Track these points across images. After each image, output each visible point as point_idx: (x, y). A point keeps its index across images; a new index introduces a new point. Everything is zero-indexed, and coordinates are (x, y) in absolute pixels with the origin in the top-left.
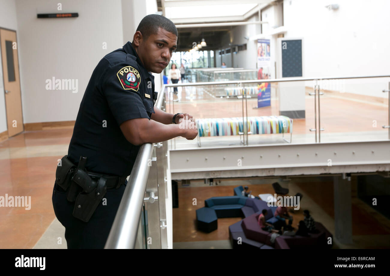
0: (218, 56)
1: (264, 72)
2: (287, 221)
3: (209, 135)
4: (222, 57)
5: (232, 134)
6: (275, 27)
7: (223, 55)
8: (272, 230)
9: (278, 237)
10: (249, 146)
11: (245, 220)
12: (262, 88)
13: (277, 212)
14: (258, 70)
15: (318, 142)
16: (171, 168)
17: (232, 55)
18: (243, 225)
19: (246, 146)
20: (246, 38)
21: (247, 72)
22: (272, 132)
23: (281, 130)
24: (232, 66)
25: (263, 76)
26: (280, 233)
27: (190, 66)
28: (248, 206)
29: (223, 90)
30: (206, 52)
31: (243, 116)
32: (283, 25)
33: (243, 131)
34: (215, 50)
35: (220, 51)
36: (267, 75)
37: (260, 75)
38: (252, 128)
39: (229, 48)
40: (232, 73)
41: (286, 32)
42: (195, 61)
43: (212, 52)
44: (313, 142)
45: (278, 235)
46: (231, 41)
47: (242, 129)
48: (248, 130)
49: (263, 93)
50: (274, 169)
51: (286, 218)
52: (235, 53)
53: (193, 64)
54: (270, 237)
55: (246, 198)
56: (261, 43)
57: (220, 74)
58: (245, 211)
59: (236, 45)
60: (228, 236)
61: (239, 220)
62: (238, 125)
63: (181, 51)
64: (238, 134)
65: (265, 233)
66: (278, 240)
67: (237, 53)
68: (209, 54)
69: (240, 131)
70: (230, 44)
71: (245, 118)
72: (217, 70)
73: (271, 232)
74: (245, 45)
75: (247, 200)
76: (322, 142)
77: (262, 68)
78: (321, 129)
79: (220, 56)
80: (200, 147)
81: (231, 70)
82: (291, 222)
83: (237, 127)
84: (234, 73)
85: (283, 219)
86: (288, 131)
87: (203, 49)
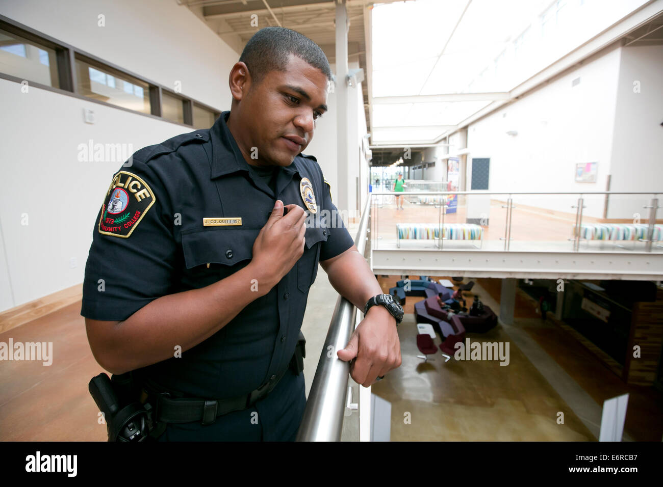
0: (412, 171)
1: (453, 185)
2: (461, 303)
3: (408, 238)
4: (414, 172)
5: (428, 238)
6: (460, 149)
7: (416, 170)
8: (449, 309)
9: (454, 316)
10: (444, 250)
11: (428, 300)
12: (450, 197)
13: (454, 295)
14: (448, 183)
15: (507, 251)
16: (373, 265)
17: (423, 171)
18: (426, 304)
19: (440, 250)
20: (434, 158)
21: (436, 184)
22: (464, 239)
23: (473, 237)
24: (423, 179)
25: (452, 188)
26: (456, 312)
27: (389, 178)
28: (430, 289)
29: (417, 197)
30: (402, 167)
31: (440, 223)
32: (466, 147)
33: (438, 237)
34: (409, 166)
35: (413, 167)
36: (455, 187)
37: (449, 187)
38: (447, 234)
39: (421, 165)
40: (422, 184)
41: (469, 153)
42: (394, 174)
43: (407, 168)
44: (502, 250)
45: (454, 314)
46: (423, 159)
47: (438, 234)
48: (443, 236)
49: (451, 202)
50: (464, 272)
51: (460, 301)
52: (425, 169)
53: (391, 176)
54: (447, 316)
55: (429, 282)
56: (452, 160)
57: (414, 184)
58: (428, 292)
59: (426, 163)
60: (413, 311)
61: (422, 299)
62: (434, 231)
63: (383, 166)
64: (434, 239)
65: (444, 311)
66: (453, 317)
67: (427, 169)
68: (404, 169)
69: (436, 236)
70: (421, 162)
71: (441, 224)
72: (412, 182)
73: (448, 311)
74: (434, 163)
75: (430, 284)
76: (511, 250)
77: (451, 182)
78: (511, 239)
79: (413, 171)
80: (399, 248)
81: (422, 182)
82: (465, 304)
83: (433, 233)
84: (425, 184)
85: (458, 301)
86: (479, 239)
87: (400, 165)
